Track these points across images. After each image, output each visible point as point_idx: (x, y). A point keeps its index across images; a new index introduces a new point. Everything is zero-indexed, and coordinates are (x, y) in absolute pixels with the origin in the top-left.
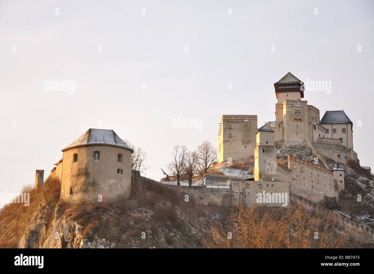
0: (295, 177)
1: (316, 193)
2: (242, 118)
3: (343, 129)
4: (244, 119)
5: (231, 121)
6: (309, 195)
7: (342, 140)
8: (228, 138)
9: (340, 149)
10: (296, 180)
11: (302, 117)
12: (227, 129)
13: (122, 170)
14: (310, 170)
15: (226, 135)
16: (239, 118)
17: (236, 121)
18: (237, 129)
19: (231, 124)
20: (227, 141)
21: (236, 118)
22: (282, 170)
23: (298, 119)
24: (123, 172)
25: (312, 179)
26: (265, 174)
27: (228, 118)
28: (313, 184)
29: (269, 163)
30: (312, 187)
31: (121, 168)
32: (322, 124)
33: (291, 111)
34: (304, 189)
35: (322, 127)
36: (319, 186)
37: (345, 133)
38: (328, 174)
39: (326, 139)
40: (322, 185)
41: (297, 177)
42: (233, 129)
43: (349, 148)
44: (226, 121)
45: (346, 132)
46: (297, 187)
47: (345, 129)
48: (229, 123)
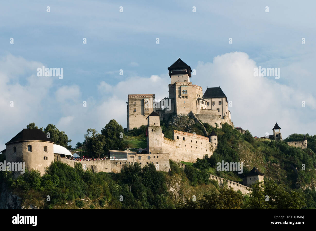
0: (178, 145)
1: (194, 155)
2: (143, 96)
3: (219, 102)
4: (145, 97)
5: (135, 99)
6: (189, 157)
7: (219, 110)
8: (133, 112)
9: (216, 118)
10: (179, 147)
11: (188, 95)
12: (132, 105)
13: (47, 157)
14: (190, 138)
15: (131, 110)
16: (141, 97)
17: (139, 99)
18: (139, 105)
19: (135, 101)
20: (132, 115)
21: (139, 97)
22: (168, 142)
23: (185, 97)
24: (48, 158)
25: (191, 145)
26: (154, 147)
27: (132, 97)
28: (192, 149)
29: (156, 139)
30: (192, 151)
31: (46, 156)
32: (204, 98)
33: (180, 91)
34: (185, 153)
35: (204, 100)
36: (197, 150)
37: (221, 104)
38: (204, 140)
39: (207, 110)
40: (199, 149)
41: (180, 145)
42: (137, 106)
43: (224, 116)
44: (131, 99)
46: (180, 153)
47: (221, 101)
48: (133, 101)
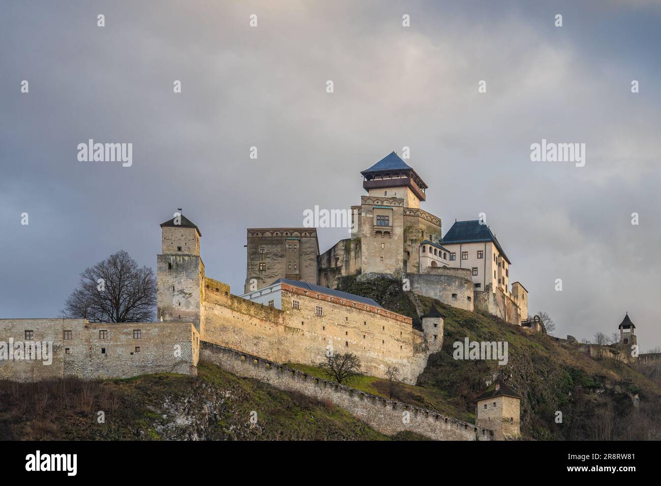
0: (296, 325)
2: (285, 233)
3: (478, 251)
4: (291, 234)
5: (263, 240)
7: (477, 270)
8: (257, 272)
9: (457, 283)
11: (391, 228)
12: (254, 254)
14: (342, 312)
15: (254, 267)
16: (280, 235)
17: (274, 239)
18: (274, 255)
20: (256, 278)
21: (275, 234)
22: (249, 311)
23: (383, 232)
25: (346, 329)
26: (172, 312)
27: (257, 234)
29: (181, 291)
32: (445, 244)
33: (372, 218)
34: (323, 347)
35: (444, 249)
37: (482, 258)
38: (395, 321)
40: (373, 340)
41: (303, 324)
42: (268, 256)
43: (487, 283)
45: (484, 257)
47: (482, 251)
